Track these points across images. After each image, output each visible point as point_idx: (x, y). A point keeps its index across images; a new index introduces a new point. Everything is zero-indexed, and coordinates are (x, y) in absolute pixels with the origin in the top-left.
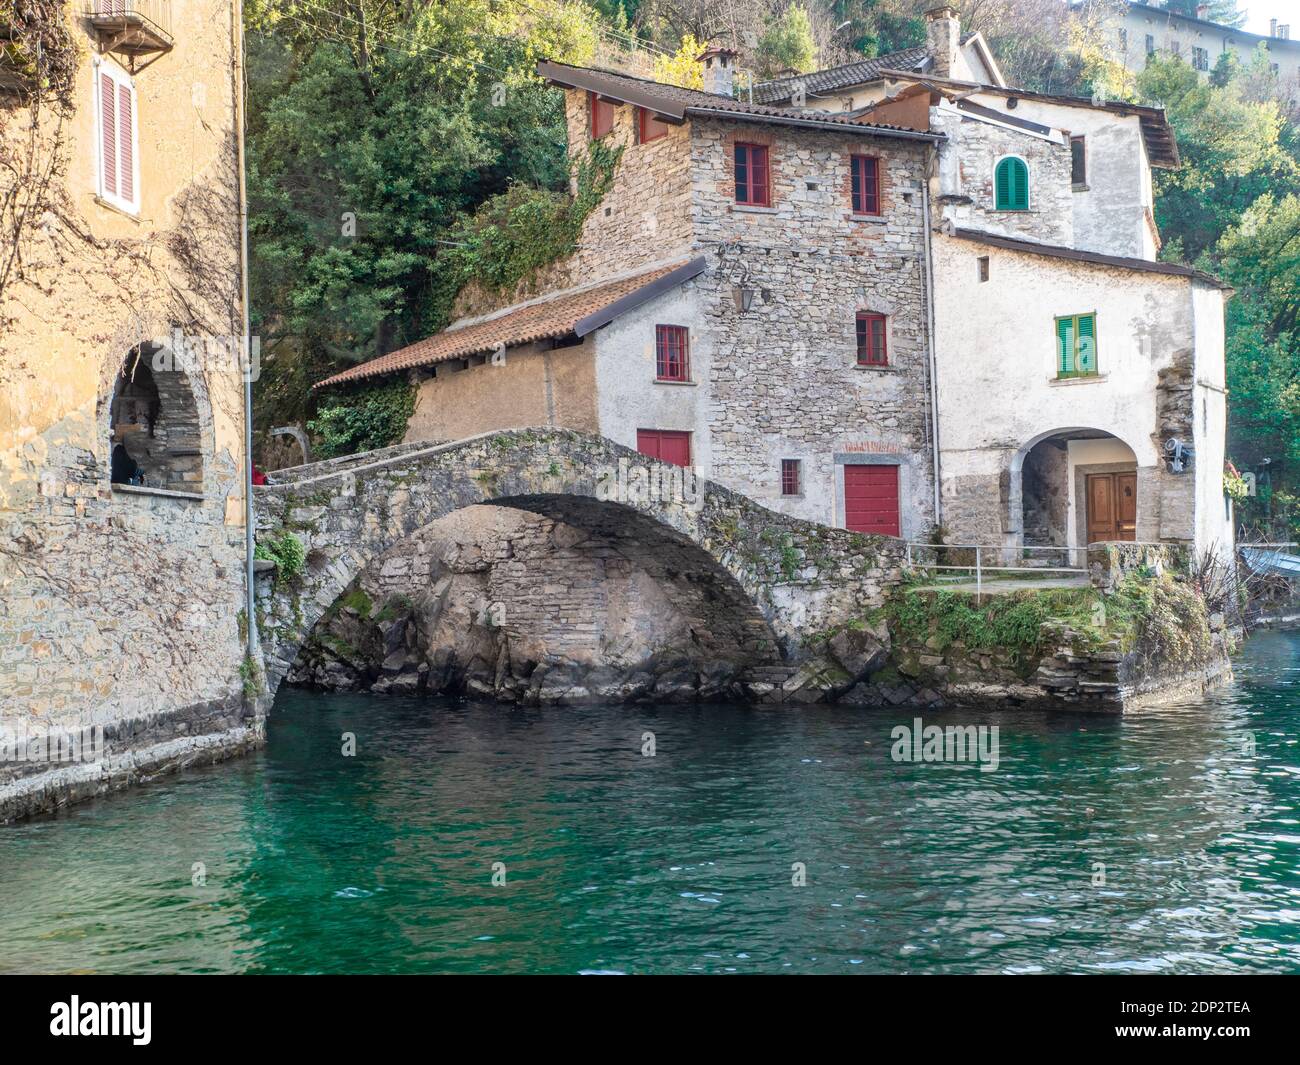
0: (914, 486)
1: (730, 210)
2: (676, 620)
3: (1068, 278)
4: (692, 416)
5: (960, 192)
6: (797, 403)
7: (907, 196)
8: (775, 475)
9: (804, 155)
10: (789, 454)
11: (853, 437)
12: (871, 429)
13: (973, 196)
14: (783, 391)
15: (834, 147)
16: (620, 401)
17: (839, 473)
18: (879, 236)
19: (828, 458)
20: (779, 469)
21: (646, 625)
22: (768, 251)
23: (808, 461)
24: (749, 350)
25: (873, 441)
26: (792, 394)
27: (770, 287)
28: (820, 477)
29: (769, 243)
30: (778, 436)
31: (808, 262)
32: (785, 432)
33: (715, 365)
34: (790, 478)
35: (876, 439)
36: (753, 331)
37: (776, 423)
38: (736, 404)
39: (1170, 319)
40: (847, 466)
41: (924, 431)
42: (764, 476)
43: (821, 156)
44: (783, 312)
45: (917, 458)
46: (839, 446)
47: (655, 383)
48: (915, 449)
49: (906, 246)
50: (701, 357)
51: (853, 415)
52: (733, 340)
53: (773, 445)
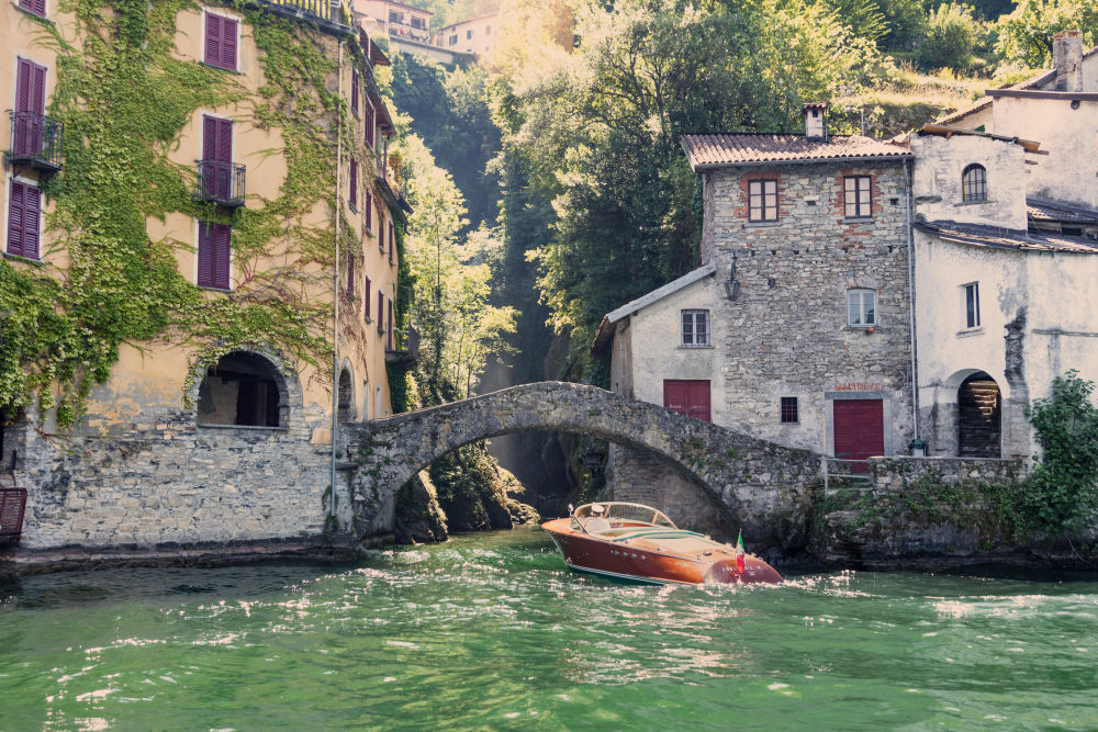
0: (895, 415)
1: (743, 227)
2: (706, 509)
3: (964, 255)
4: (710, 369)
5: (935, 192)
6: (795, 357)
7: (894, 202)
8: (776, 409)
9: (805, 182)
10: (787, 393)
11: (842, 380)
12: (856, 373)
13: (944, 196)
14: (783, 349)
15: (829, 173)
16: (650, 362)
17: (829, 406)
18: (869, 232)
19: (821, 395)
20: (779, 403)
21: (678, 511)
22: (774, 252)
23: (803, 399)
24: (757, 321)
25: (857, 383)
26: (790, 351)
27: (774, 276)
28: (813, 409)
29: (773, 247)
30: (778, 381)
31: (806, 257)
32: (784, 377)
33: (730, 334)
34: (790, 410)
35: (862, 381)
36: (760, 308)
37: (777, 372)
38: (745, 360)
39: (1015, 284)
40: (835, 402)
41: (904, 373)
42: (767, 410)
43: (818, 181)
44: (785, 293)
45: (899, 394)
46: (830, 386)
47: (679, 348)
48: (898, 387)
49: (892, 237)
50: (718, 329)
51: (844, 365)
52: (744, 315)
53: (774, 387)
